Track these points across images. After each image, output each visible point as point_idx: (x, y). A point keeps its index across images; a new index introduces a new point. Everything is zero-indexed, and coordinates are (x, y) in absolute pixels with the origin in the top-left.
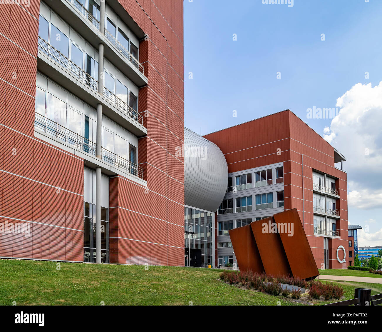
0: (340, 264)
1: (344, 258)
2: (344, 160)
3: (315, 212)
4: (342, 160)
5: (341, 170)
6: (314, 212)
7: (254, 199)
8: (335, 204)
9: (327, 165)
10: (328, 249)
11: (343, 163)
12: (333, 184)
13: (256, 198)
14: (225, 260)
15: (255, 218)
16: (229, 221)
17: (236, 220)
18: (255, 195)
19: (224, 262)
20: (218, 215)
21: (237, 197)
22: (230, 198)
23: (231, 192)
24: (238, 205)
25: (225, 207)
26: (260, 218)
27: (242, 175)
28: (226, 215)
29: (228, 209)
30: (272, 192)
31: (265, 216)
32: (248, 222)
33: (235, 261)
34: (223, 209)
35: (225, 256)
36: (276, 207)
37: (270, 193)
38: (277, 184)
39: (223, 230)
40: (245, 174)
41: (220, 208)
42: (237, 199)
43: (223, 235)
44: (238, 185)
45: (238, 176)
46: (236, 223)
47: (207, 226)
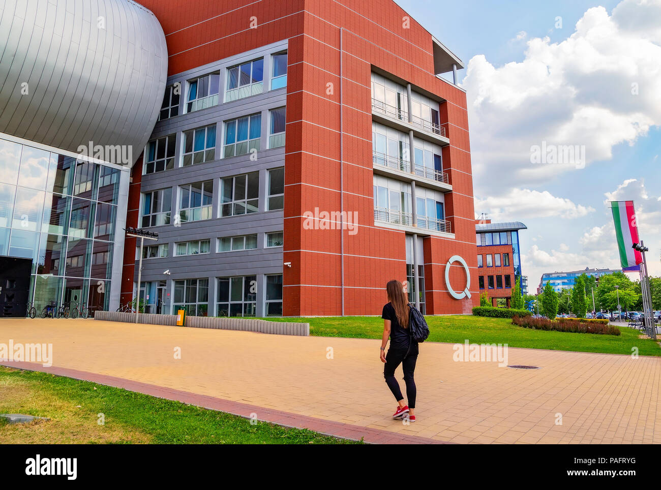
0: (456, 302)
1: (465, 286)
2: (460, 67)
3: (378, 166)
4: (455, 67)
5: (454, 84)
6: (375, 167)
7: (222, 130)
8: (439, 157)
9: (412, 67)
10: (422, 264)
11: (458, 72)
12: (434, 113)
13: (226, 128)
14: (150, 294)
15: (221, 178)
16: (164, 189)
17: (179, 186)
18: (224, 121)
19: (148, 298)
20: (144, 176)
21: (186, 128)
22: (170, 132)
23: (175, 119)
24: (188, 149)
25: (161, 155)
26: (231, 178)
27: (200, 77)
28: (160, 174)
29: (165, 159)
30: (260, 112)
31: (243, 171)
32: (204, 190)
33: (169, 294)
34: (156, 160)
35: (150, 283)
36: (268, 148)
37: (257, 115)
38: (272, 91)
39: (151, 214)
40: (207, 75)
41: (151, 157)
42: (188, 134)
43: (150, 226)
44: (191, 101)
45: (192, 79)
46: (179, 194)
47: (95, 200)
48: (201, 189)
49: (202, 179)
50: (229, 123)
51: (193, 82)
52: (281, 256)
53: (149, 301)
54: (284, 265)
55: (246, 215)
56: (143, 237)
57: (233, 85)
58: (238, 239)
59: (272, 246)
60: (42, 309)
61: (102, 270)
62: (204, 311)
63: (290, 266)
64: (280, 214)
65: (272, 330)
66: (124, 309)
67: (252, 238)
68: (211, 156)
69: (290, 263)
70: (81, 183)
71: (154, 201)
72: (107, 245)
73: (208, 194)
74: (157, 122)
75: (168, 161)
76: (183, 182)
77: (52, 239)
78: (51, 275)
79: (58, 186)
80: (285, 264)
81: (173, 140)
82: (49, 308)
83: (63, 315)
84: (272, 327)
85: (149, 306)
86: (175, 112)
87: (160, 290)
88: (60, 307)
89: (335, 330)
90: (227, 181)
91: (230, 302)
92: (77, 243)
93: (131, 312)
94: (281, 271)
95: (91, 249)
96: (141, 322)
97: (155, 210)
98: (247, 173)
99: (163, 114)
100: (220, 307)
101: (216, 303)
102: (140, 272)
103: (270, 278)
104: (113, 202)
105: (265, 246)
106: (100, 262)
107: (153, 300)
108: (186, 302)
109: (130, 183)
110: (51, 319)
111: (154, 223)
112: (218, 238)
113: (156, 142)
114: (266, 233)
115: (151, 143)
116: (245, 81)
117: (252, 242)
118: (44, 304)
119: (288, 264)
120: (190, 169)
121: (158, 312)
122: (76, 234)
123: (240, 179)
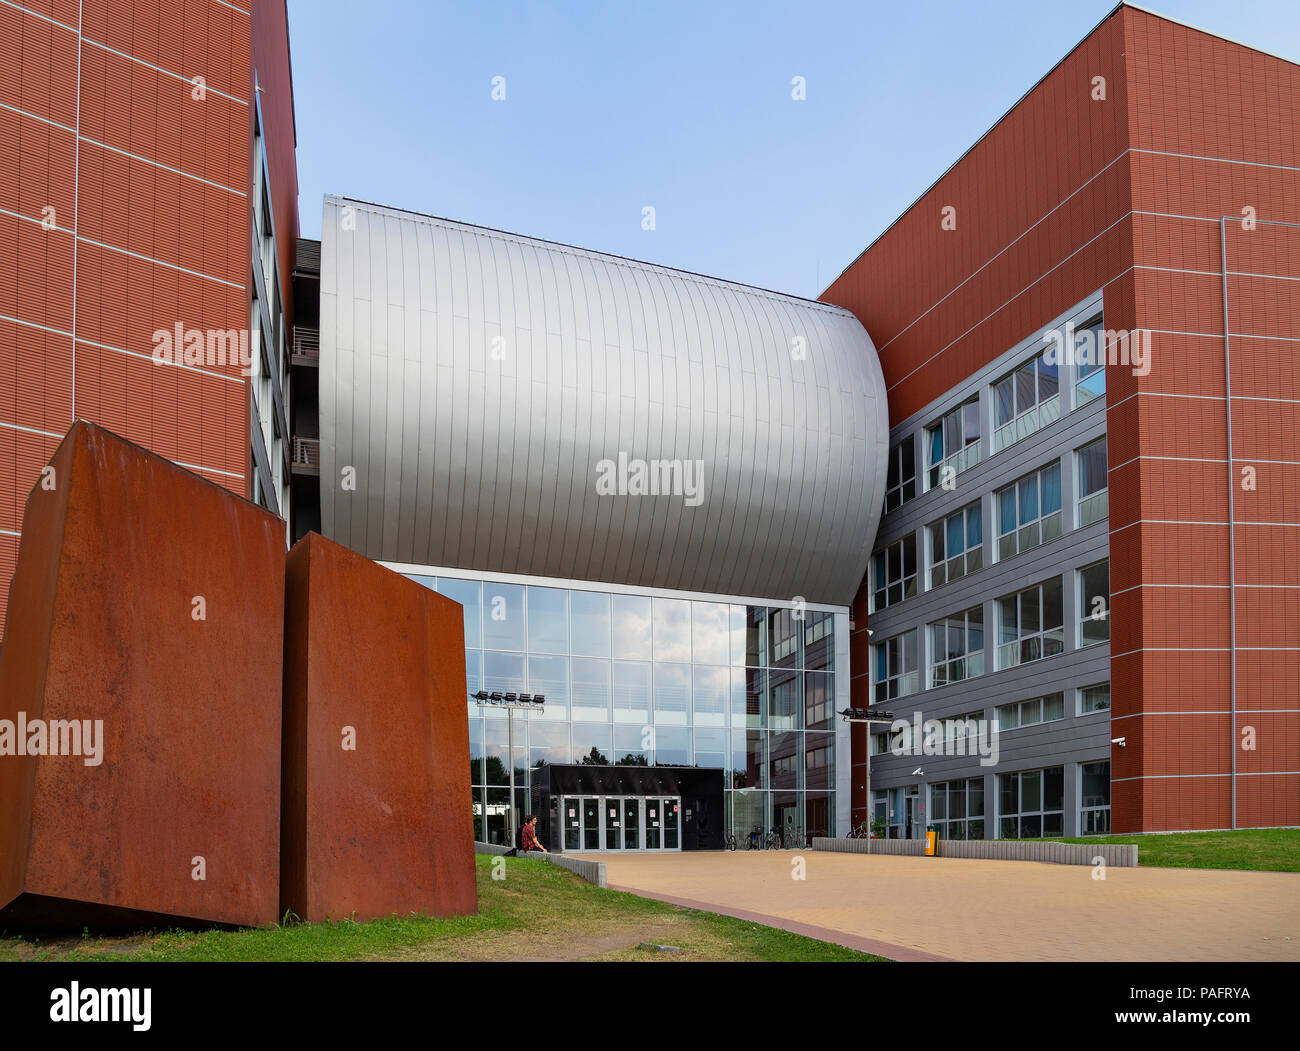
13: (999, 505)
14: (895, 808)
15: (995, 599)
16: (905, 632)
17: (928, 624)
18: (993, 491)
19: (892, 815)
20: (873, 615)
21: (931, 518)
22: (906, 531)
23: (912, 504)
24: (938, 555)
25: (895, 575)
26: (1013, 595)
27: (946, 415)
28: (897, 608)
29: (902, 580)
30: (1058, 459)
31: (1032, 580)
32: (969, 621)
33: (924, 807)
34: (888, 585)
35: (895, 791)
36: (1076, 527)
37: (1052, 466)
38: (1078, 410)
39: (889, 678)
40: (958, 407)
41: (880, 582)
42: (936, 529)
43: (888, 699)
44: (934, 466)
45: (931, 422)
46: (928, 635)
47: (801, 668)
48: (963, 620)
49: (962, 606)
50: (1005, 491)
51: (935, 428)
52: (1108, 728)
53: (894, 819)
54: (1113, 743)
55: (1042, 661)
56: (869, 722)
57: (1005, 416)
58: (1029, 706)
59: (1091, 710)
60: (745, 837)
61: (821, 776)
62: (978, 831)
63: (1124, 744)
64: (1103, 650)
65: (1073, 859)
66: (857, 832)
67: (1055, 700)
68: (977, 560)
69: (1123, 739)
70: (782, 641)
71: (891, 655)
72: (825, 736)
73: (977, 626)
74: (883, 518)
75: (908, 583)
76: (934, 616)
77: (753, 737)
78: (753, 789)
79: (752, 655)
80: (1114, 741)
81: (911, 543)
82: (753, 835)
83: (770, 845)
84: (1073, 854)
85: (897, 827)
86: (910, 492)
87: (909, 801)
88: (768, 834)
89: (1189, 855)
90: (1007, 603)
91: (1020, 814)
92: (784, 737)
93: (866, 837)
94: (1107, 754)
95: (802, 746)
96: (874, 852)
97: (895, 670)
98: (1039, 583)
99: (892, 500)
100: (1006, 824)
101: (997, 816)
102: (868, 777)
103: (1088, 768)
104: (828, 666)
105: (1078, 713)
106: (819, 764)
107: (900, 819)
108: (950, 818)
109: (851, 631)
110: (756, 851)
111: (894, 693)
112: (996, 707)
113: (884, 553)
114: (1078, 688)
115: (877, 555)
116: (1026, 402)
117: (1055, 707)
118: (748, 830)
119: (1120, 740)
120: (943, 591)
121: (909, 836)
122: (784, 724)
123: (1030, 595)
